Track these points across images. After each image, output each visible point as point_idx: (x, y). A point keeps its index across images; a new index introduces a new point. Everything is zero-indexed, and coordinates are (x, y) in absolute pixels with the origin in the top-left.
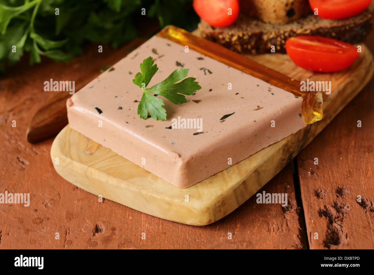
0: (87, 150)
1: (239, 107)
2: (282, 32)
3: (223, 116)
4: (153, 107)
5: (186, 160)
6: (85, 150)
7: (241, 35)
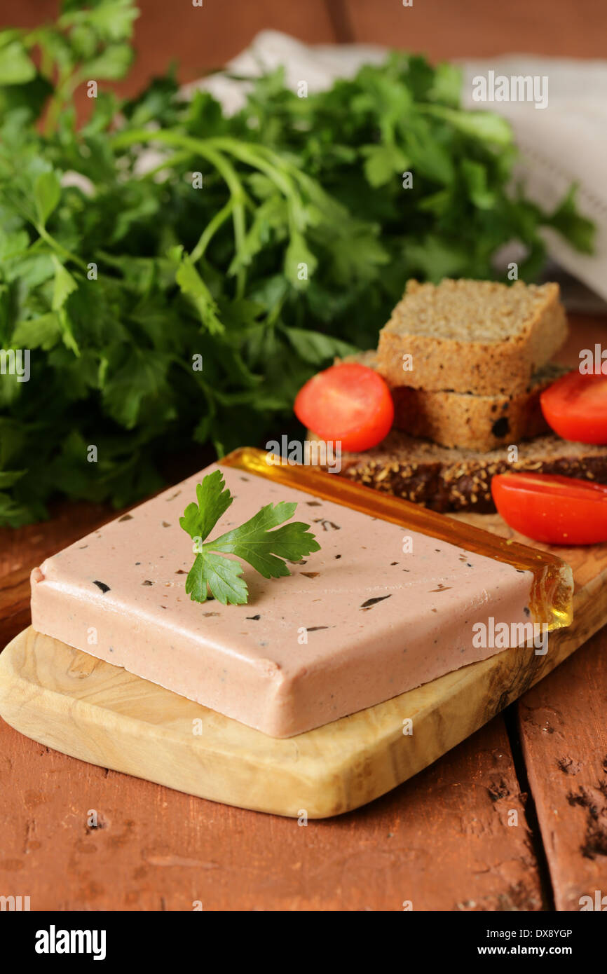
0: (73, 671)
1: (401, 586)
2: (483, 464)
3: (366, 600)
4: (219, 578)
5: (292, 674)
6: (68, 670)
7: (396, 469)
